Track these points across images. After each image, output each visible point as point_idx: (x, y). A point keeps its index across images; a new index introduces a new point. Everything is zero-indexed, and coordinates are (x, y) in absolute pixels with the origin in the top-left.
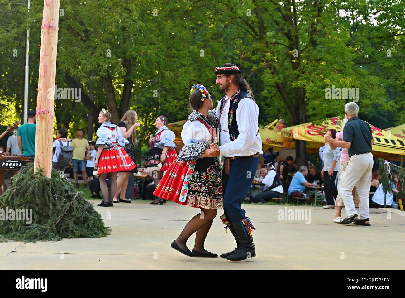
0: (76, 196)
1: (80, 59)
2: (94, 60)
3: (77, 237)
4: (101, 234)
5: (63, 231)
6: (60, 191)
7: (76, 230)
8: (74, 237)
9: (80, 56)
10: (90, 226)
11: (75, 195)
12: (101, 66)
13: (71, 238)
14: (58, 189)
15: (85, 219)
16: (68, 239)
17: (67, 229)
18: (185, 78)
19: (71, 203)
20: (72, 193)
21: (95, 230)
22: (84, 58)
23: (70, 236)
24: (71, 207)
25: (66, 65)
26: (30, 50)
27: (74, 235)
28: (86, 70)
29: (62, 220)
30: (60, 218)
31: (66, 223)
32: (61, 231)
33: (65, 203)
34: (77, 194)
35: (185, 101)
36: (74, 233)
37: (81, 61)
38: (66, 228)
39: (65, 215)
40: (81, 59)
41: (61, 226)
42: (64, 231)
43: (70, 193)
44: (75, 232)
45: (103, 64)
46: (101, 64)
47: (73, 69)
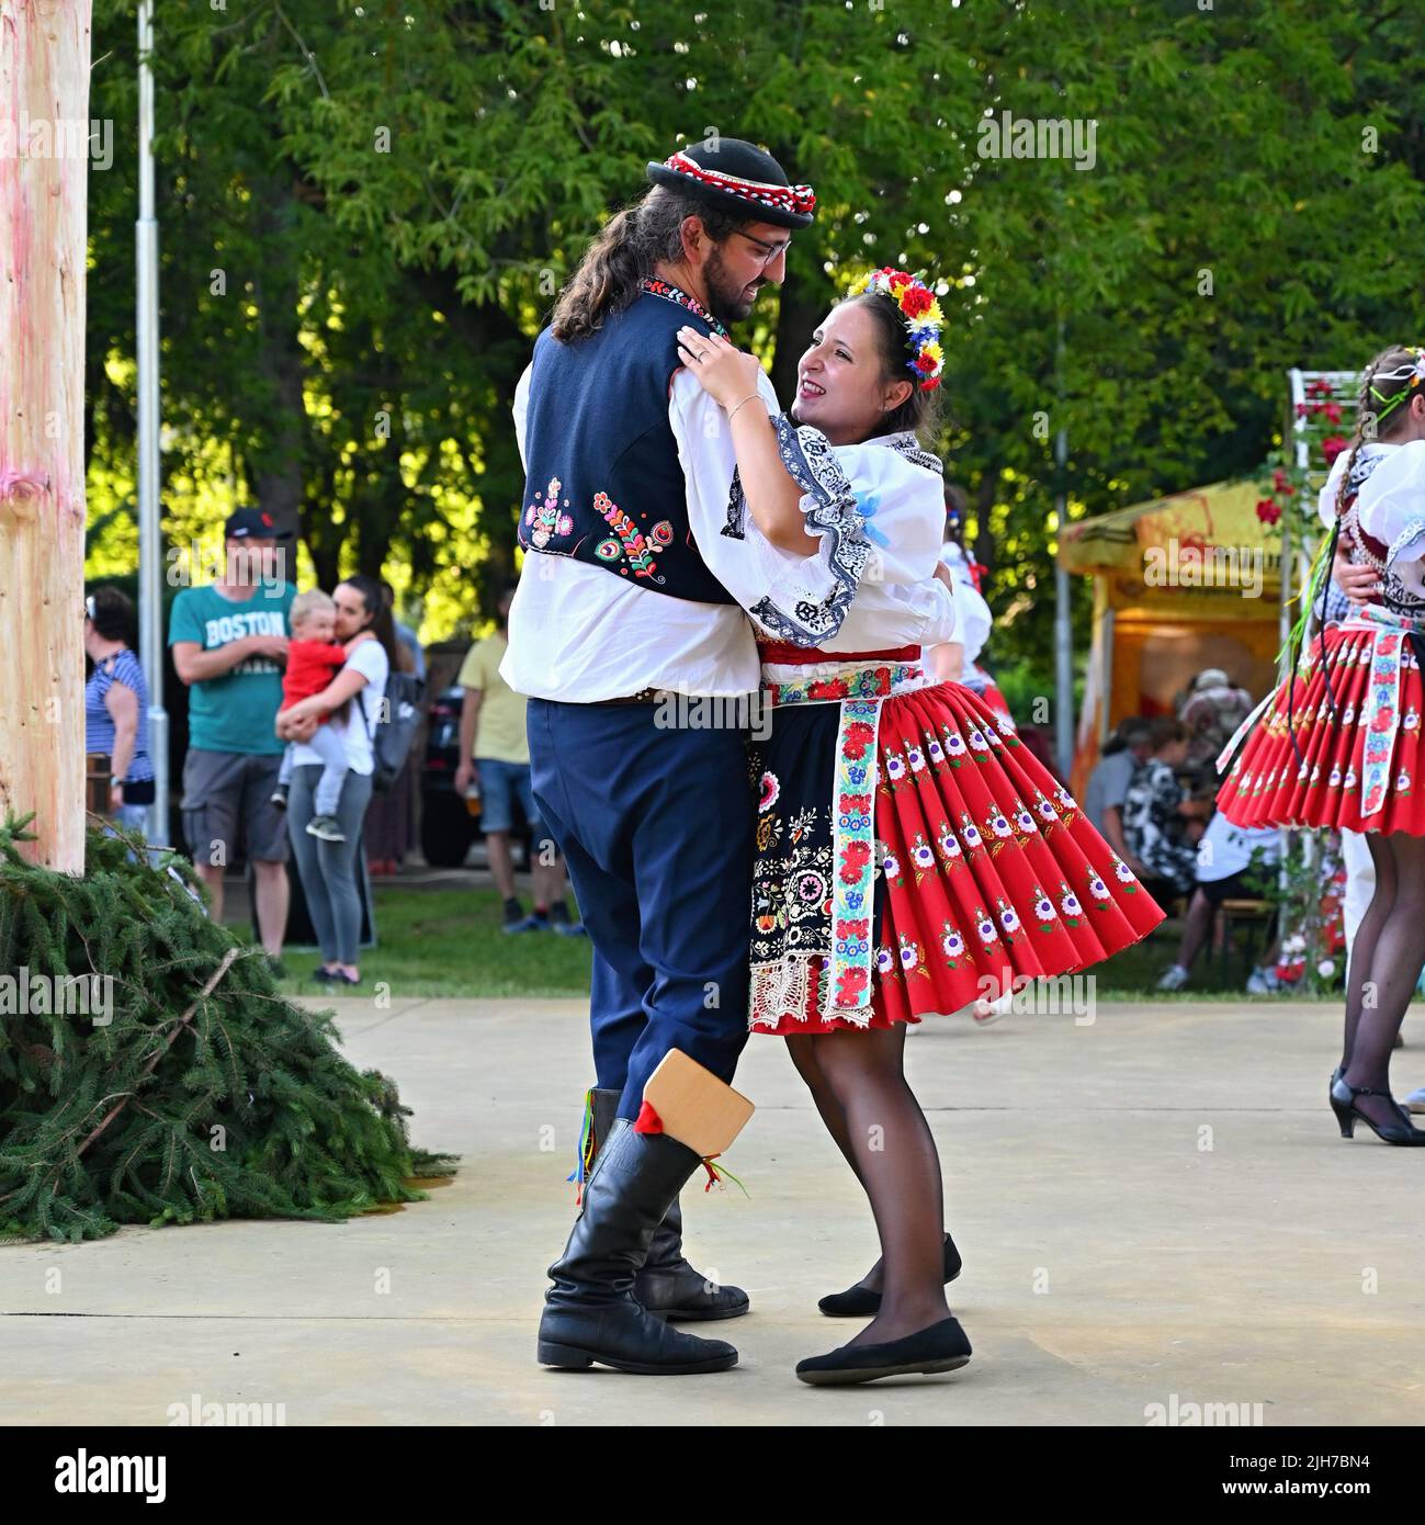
0: (219, 975)
1: (447, 161)
2: (530, 163)
3: (208, 1215)
4: (361, 1198)
5: (126, 1185)
6: (119, 948)
7: (203, 1175)
8: (188, 1217)
9: (451, 141)
10: (296, 1149)
11: (215, 967)
12: (569, 195)
13: (172, 1222)
14: (107, 940)
15: (267, 1110)
16: (158, 1228)
17: (150, 1173)
18: (1102, 247)
19: (187, 1017)
20: (196, 958)
21: (327, 1173)
22: (474, 157)
23: (167, 1213)
24: (184, 1043)
25: (361, 200)
26: (159, 128)
27: (193, 1204)
28: (484, 225)
29: (127, 1116)
30: (108, 1107)
31: (148, 1136)
32: (116, 1181)
33: (150, 1019)
34: (227, 962)
35: (1166, 383)
36: (191, 1194)
37: (452, 171)
38: (148, 1163)
39: (144, 1090)
40: (455, 163)
41: (119, 1153)
42: (136, 1181)
43: (183, 958)
44: (199, 1188)
45: (581, 185)
46: (568, 184)
47: (408, 225)
